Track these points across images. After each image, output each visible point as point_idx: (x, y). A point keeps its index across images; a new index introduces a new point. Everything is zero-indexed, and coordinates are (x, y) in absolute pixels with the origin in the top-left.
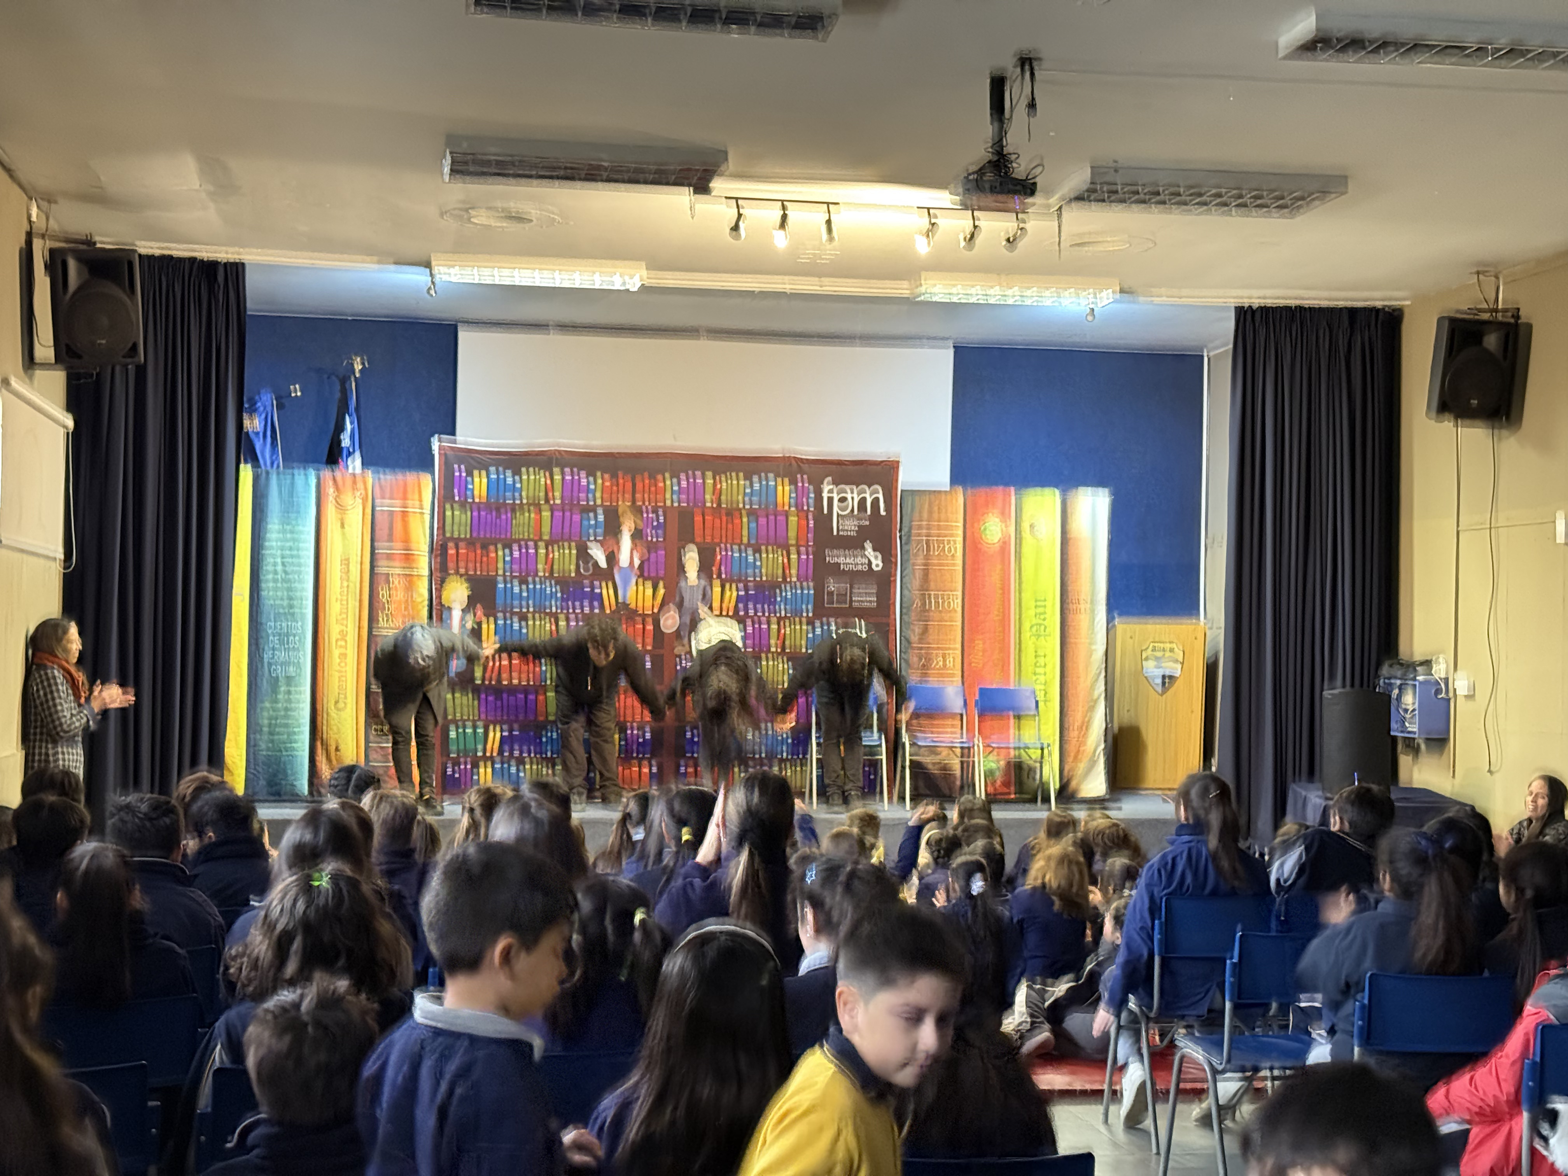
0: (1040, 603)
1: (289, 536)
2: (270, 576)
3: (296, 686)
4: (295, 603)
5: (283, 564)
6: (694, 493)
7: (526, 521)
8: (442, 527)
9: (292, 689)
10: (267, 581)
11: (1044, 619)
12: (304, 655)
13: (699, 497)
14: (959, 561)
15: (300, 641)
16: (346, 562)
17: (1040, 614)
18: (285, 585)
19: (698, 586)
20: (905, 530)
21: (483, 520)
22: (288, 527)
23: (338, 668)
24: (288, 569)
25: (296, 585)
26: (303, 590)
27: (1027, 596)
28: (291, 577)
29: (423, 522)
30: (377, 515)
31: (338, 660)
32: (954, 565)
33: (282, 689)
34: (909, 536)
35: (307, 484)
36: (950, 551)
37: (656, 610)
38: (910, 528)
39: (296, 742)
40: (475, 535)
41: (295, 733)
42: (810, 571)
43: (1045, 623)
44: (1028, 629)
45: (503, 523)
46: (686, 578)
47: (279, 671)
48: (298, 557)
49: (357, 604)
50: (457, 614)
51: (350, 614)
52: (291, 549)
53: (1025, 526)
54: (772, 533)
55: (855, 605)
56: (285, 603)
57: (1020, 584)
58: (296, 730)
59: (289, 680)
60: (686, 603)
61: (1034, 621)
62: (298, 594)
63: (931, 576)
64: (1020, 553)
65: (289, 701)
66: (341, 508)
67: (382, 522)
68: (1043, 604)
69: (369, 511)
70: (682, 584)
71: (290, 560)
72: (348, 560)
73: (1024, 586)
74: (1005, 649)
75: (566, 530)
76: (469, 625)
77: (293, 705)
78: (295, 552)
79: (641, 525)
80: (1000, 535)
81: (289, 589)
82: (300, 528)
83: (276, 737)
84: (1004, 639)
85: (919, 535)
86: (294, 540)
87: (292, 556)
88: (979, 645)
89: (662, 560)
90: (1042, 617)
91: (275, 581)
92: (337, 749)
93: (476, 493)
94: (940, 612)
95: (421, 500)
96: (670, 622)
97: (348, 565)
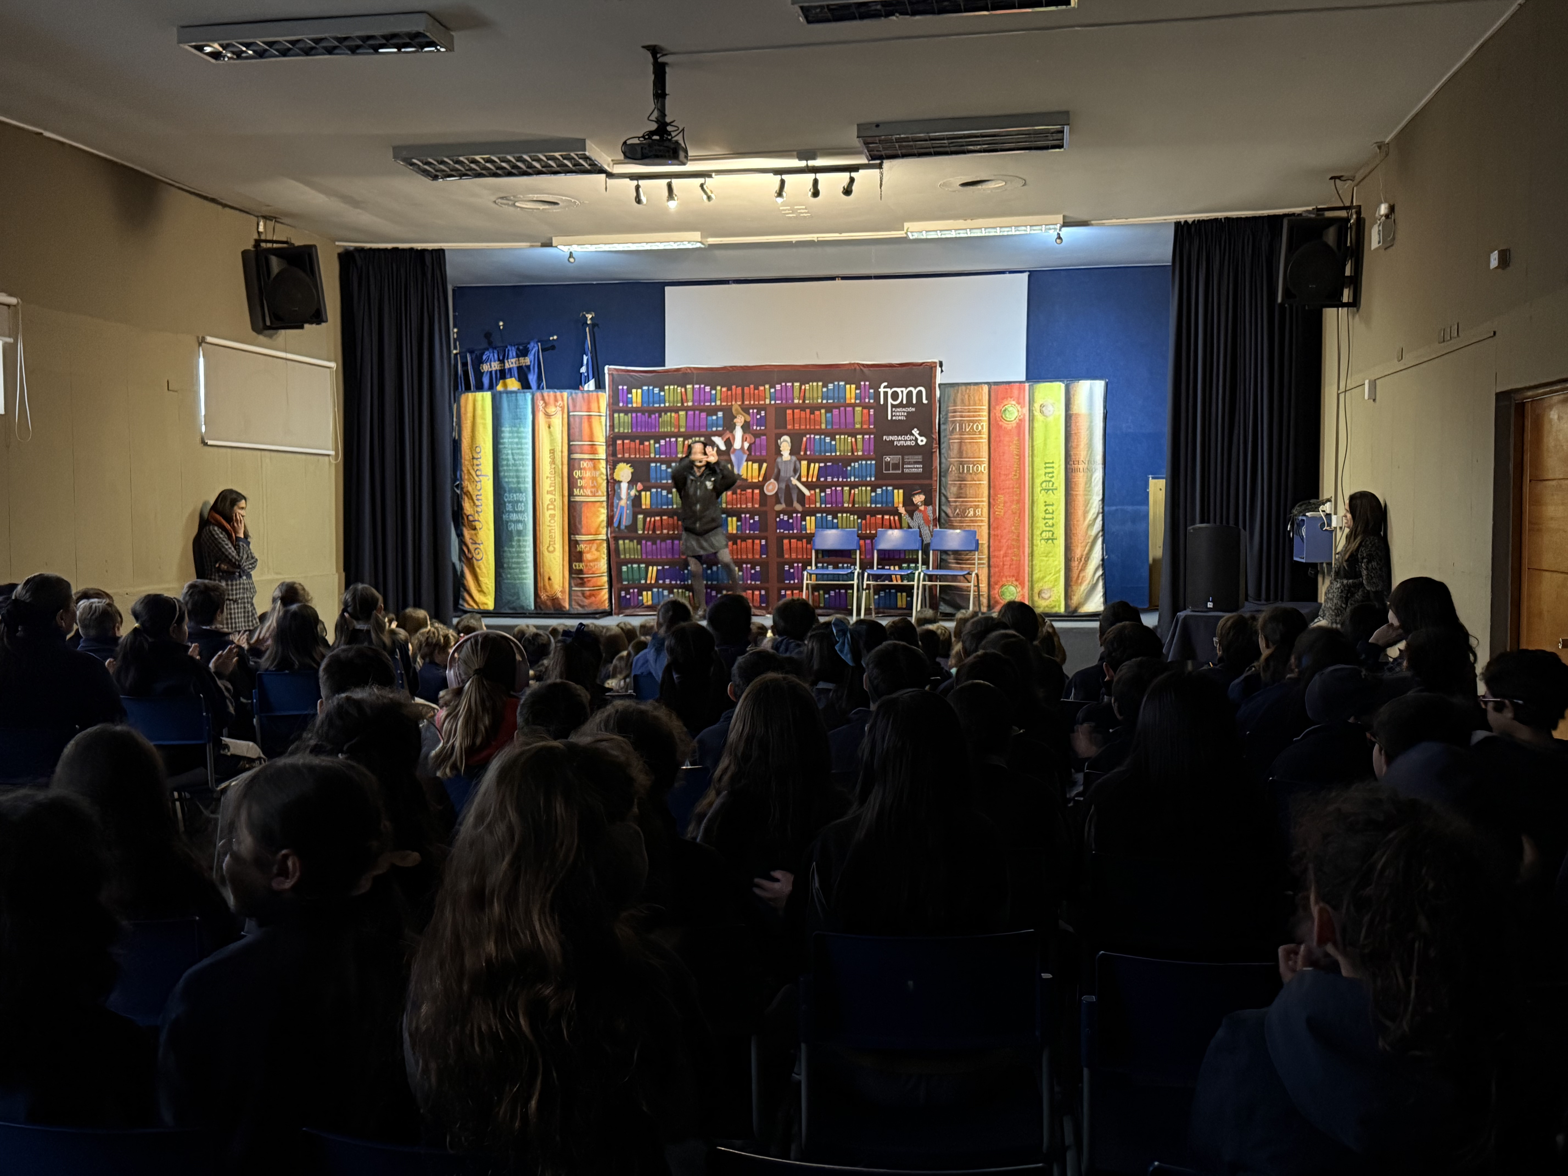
0: (1048, 465)
1: (516, 435)
2: (505, 463)
3: (523, 536)
4: (521, 480)
5: (512, 454)
6: (786, 394)
7: (669, 419)
8: (612, 427)
9: (521, 538)
10: (503, 466)
11: (1053, 477)
12: (528, 516)
13: (789, 395)
14: (985, 436)
15: (525, 506)
16: (552, 451)
17: (1049, 473)
18: (514, 468)
19: (790, 461)
20: (943, 413)
21: (639, 420)
22: (515, 429)
23: (549, 524)
24: (516, 457)
25: (521, 468)
26: (525, 471)
27: (1037, 460)
28: (517, 462)
29: (601, 422)
30: (571, 419)
31: (549, 519)
32: (981, 438)
33: (516, 538)
34: (946, 418)
35: (526, 399)
36: (977, 428)
37: (761, 479)
38: (947, 412)
39: (524, 573)
40: (634, 430)
41: (524, 568)
42: (872, 447)
43: (1053, 480)
44: (1039, 485)
45: (653, 421)
46: (782, 455)
47: (512, 527)
48: (521, 449)
49: (560, 480)
50: (624, 486)
51: (557, 486)
52: (517, 444)
53: (1037, 406)
54: (843, 420)
55: (906, 471)
56: (515, 480)
57: (1033, 451)
58: (525, 566)
59: (519, 533)
60: (782, 474)
61: (1044, 478)
62: (522, 474)
63: (964, 448)
64: (1033, 428)
65: (519, 546)
66: (548, 415)
67: (575, 424)
68: (1051, 465)
69: (566, 416)
70: (779, 460)
71: (517, 451)
72: (553, 450)
73: (1035, 452)
74: (1020, 501)
75: (697, 424)
76: (633, 493)
77: (522, 549)
78: (519, 446)
79: (748, 419)
80: (1016, 414)
81: (517, 471)
82: (522, 429)
83: (512, 571)
84: (1020, 494)
85: (954, 417)
86: (519, 438)
87: (519, 449)
88: (1001, 498)
89: (764, 443)
90: (1050, 475)
91: (508, 465)
92: (549, 579)
93: (634, 399)
94: (971, 474)
95: (599, 408)
96: (771, 487)
97: (553, 453)
